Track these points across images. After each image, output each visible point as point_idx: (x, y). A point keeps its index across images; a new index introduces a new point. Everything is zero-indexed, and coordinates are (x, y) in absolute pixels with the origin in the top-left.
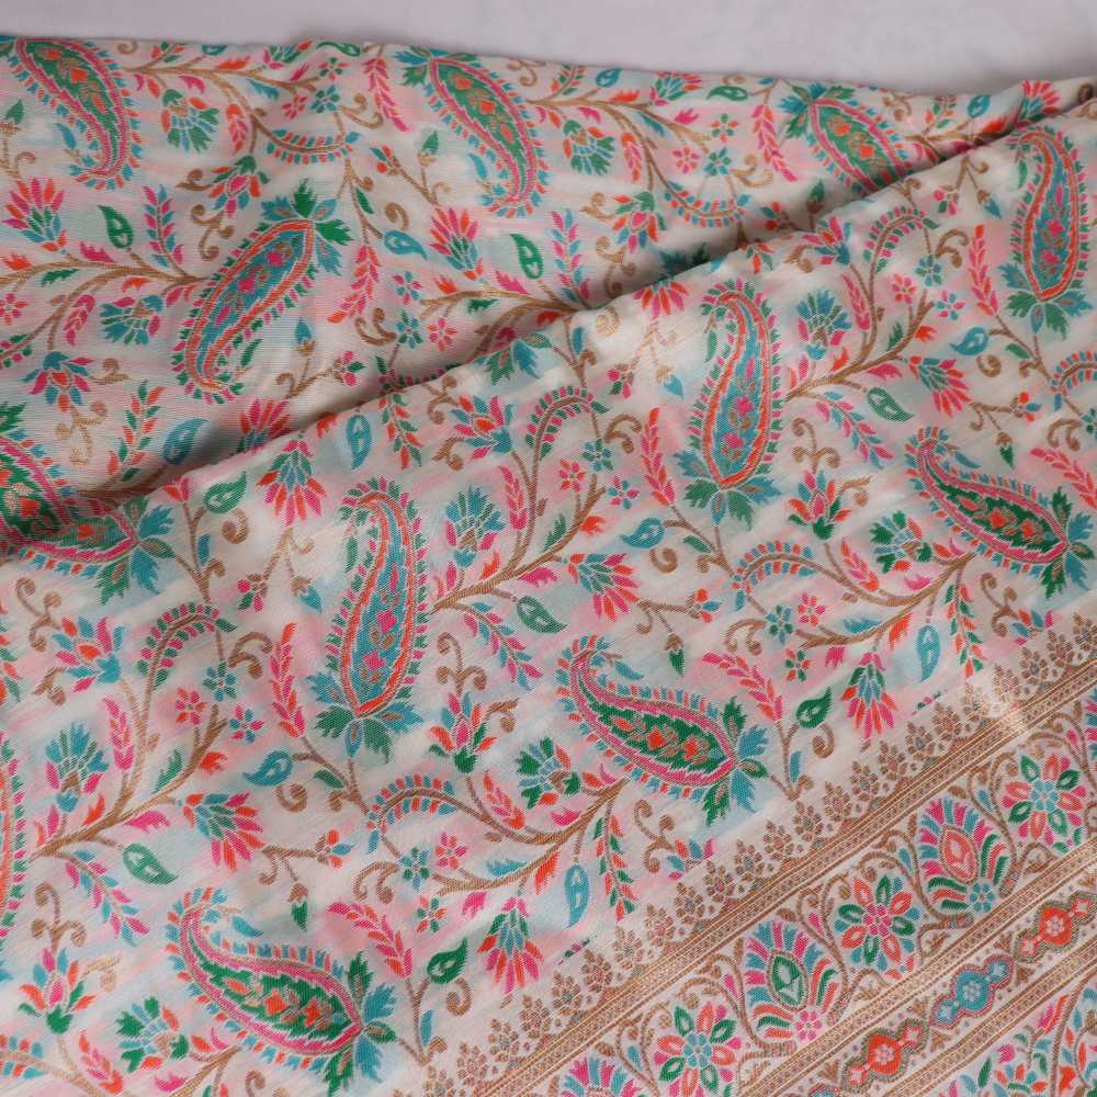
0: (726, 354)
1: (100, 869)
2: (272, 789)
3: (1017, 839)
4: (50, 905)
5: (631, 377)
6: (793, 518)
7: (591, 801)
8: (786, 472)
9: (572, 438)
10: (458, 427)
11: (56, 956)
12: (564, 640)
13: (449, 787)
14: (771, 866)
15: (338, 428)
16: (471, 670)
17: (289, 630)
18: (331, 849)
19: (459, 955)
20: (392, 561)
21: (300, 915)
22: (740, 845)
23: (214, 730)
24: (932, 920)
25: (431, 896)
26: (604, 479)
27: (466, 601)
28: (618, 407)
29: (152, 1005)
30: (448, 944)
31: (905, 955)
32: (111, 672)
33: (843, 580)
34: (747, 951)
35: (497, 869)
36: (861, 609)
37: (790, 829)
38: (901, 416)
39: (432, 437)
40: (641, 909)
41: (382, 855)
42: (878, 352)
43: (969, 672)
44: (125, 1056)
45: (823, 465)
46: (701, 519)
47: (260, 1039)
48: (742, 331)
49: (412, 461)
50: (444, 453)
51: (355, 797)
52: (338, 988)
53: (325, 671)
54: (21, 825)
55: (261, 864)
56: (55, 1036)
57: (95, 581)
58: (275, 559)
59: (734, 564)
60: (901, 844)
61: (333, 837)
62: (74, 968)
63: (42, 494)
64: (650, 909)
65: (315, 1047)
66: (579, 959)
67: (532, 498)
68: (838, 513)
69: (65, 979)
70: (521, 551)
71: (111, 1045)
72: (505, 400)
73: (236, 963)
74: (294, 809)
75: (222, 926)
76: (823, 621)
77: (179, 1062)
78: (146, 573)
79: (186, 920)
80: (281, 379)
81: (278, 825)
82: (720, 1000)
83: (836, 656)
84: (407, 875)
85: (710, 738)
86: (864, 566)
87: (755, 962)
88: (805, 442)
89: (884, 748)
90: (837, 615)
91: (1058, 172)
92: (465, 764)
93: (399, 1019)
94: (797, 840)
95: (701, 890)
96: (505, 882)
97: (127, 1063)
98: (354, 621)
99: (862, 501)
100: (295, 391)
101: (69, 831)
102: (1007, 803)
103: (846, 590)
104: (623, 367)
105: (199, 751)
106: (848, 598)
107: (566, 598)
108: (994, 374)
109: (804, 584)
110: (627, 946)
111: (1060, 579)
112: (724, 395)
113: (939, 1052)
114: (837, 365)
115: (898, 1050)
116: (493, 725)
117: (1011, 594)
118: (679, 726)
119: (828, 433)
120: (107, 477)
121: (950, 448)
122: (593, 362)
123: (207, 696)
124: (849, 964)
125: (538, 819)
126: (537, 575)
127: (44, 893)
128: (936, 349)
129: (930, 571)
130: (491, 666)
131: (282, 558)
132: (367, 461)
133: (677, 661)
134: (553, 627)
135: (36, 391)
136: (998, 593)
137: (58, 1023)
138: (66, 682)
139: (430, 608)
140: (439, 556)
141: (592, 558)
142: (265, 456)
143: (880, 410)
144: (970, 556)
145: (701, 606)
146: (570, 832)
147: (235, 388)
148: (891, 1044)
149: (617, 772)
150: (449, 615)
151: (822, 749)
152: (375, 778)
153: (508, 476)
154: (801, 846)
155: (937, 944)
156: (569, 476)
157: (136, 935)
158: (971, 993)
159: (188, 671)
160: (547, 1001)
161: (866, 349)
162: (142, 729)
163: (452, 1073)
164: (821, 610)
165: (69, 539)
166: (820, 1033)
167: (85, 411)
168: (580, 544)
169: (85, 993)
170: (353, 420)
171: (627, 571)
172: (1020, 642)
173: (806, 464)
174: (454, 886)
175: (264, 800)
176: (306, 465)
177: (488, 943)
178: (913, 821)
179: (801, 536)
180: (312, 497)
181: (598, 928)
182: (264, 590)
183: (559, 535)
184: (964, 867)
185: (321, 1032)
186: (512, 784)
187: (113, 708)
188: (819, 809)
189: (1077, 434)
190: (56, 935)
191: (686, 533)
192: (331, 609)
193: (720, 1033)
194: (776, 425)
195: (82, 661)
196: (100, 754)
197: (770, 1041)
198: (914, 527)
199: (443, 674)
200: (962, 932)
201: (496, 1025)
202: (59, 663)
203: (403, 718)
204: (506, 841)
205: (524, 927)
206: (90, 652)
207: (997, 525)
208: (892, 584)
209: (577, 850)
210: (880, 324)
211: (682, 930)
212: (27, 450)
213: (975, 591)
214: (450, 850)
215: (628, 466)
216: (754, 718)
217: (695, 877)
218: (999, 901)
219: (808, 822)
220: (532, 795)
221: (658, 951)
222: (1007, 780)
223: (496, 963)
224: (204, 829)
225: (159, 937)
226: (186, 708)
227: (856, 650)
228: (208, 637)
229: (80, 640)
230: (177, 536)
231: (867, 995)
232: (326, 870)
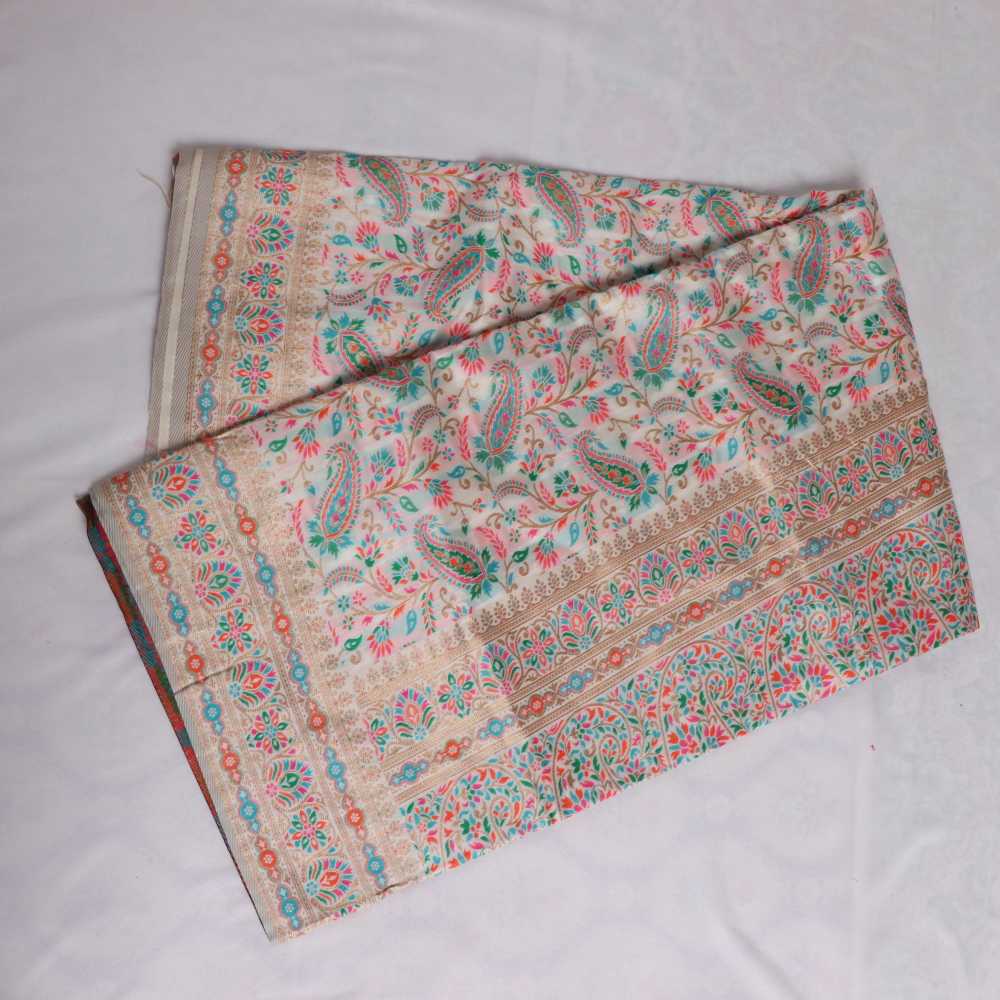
0: (656, 314)
1: (390, 504)
2: (457, 480)
3: (763, 530)
4: (370, 517)
5: (614, 322)
6: (679, 387)
7: (583, 497)
8: (678, 367)
9: (587, 347)
10: (540, 341)
11: (370, 538)
12: (576, 432)
13: (526, 486)
14: (655, 531)
15: (491, 337)
16: (539, 440)
17: (467, 418)
18: (478, 505)
19: (525, 553)
20: (510, 393)
21: (465, 530)
22: (644, 521)
23: (436, 454)
24: (722, 560)
25: (516, 528)
26: (599, 366)
27: (539, 412)
28: (608, 334)
29: (405, 559)
30: (521, 548)
31: (709, 572)
32: (399, 428)
33: (698, 415)
34: (642, 563)
35: (543, 521)
36: (705, 428)
37: (665, 517)
38: (732, 346)
39: (529, 343)
40: (600, 541)
41: (498, 510)
42: (724, 317)
43: (749, 458)
44: (394, 578)
45: (695, 365)
46: (639, 385)
47: (447, 575)
48: (664, 305)
49: (520, 353)
50: (533, 351)
51: (489, 486)
52: (478, 559)
53: (480, 435)
54: (360, 486)
55: (451, 508)
56: (368, 568)
57: (395, 392)
58: (462, 390)
59: (651, 404)
60: (712, 528)
61: (480, 501)
62: (377, 542)
63: (371, 356)
64: (604, 543)
65: (468, 581)
66: (573, 559)
67: (568, 371)
68: (699, 386)
69: (373, 546)
70: (562, 393)
71: (389, 574)
72: (560, 330)
73: (440, 545)
74: (465, 488)
75: (435, 530)
76: (688, 432)
77: (414, 582)
78: (414, 391)
79: (421, 527)
80: (467, 315)
81: (459, 494)
82: (629, 582)
83: (692, 447)
84: (507, 519)
85: (635, 476)
86: (708, 410)
87: (645, 569)
88: (688, 355)
89: (709, 487)
90: (693, 430)
91: (818, 239)
92: (533, 477)
93: (500, 574)
94: (667, 522)
95: (625, 537)
96: (547, 526)
97: (394, 581)
98: (493, 416)
99: (710, 382)
100: (474, 319)
101: (378, 489)
102: (760, 515)
103: (699, 420)
104: (611, 318)
105: (431, 462)
106: (700, 423)
107: (578, 413)
108: (778, 329)
109: (682, 416)
110: (593, 557)
111: (796, 422)
112: (653, 333)
113: (719, 613)
114: (705, 322)
115: (702, 611)
116: (545, 463)
117: (772, 427)
118: (622, 470)
119: (698, 351)
120: (396, 352)
121: (753, 362)
122: (598, 315)
123: (435, 442)
124: (684, 573)
125: (561, 502)
126: (568, 403)
127: (368, 512)
128: (752, 317)
129: (737, 414)
130: (546, 439)
131: (465, 390)
132: (502, 352)
133: (623, 443)
134: (573, 425)
135: (369, 314)
136: (766, 427)
137: (370, 563)
138: (381, 431)
139: (523, 413)
140: (528, 392)
141: (592, 398)
142: (461, 347)
143: (722, 343)
144: (755, 409)
145: (636, 422)
146: (574, 508)
147: (449, 318)
148: (699, 608)
149: (594, 486)
150: (531, 417)
151: (682, 485)
152: (497, 480)
153: (559, 362)
154: (669, 524)
155: (723, 569)
156: (584, 363)
157: (402, 531)
158: (736, 591)
159: (428, 430)
160: (559, 575)
161: (719, 316)
162: (410, 452)
163: (519, 598)
164: (687, 427)
165: (384, 376)
166: (670, 600)
167: (389, 324)
168: (587, 392)
169: (381, 552)
170: (497, 334)
171: (605, 404)
172: (773, 448)
173: (687, 365)
174: (525, 525)
175: (453, 483)
176: (477, 352)
177: (537, 550)
178: (718, 519)
179: (682, 395)
180: (480, 365)
181: (582, 549)
182: (458, 401)
183: (579, 387)
184: (739, 540)
185: (470, 575)
186: (551, 487)
187: (399, 442)
188: (679, 509)
189: (814, 359)
190: (371, 529)
191: (633, 390)
192: (484, 411)
193: (629, 595)
194: (676, 347)
195: (388, 424)
196: (392, 461)
197: (648, 601)
198: (732, 395)
199: (526, 441)
200: (734, 566)
201: (538, 582)
202: (379, 424)
203: (509, 457)
204: (547, 509)
205: (552, 544)
206: (391, 421)
207: (769, 397)
208: (720, 419)
209: (576, 515)
210: (726, 305)
211: (616, 553)
212: (365, 339)
213: (756, 425)
214: (524, 511)
215: (609, 360)
216: (654, 470)
217: (624, 532)
218: (751, 555)
219: (673, 515)
220: (559, 492)
221: (606, 560)
222: (761, 506)
223: (540, 557)
224: (431, 492)
225: (410, 534)
226: (427, 445)
227: (701, 446)
228: (436, 418)
229: (387, 416)
230: (426, 378)
231: (692, 587)
232: (476, 513)
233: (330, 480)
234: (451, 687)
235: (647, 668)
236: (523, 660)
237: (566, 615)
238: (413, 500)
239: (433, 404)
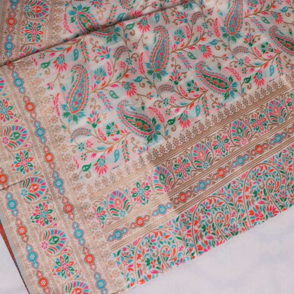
233: (73, 83)
234: (138, 189)
235: (237, 178)
236: (175, 174)
237: (195, 151)
238: (116, 92)
239: (125, 45)
